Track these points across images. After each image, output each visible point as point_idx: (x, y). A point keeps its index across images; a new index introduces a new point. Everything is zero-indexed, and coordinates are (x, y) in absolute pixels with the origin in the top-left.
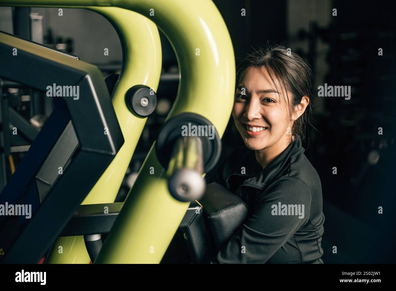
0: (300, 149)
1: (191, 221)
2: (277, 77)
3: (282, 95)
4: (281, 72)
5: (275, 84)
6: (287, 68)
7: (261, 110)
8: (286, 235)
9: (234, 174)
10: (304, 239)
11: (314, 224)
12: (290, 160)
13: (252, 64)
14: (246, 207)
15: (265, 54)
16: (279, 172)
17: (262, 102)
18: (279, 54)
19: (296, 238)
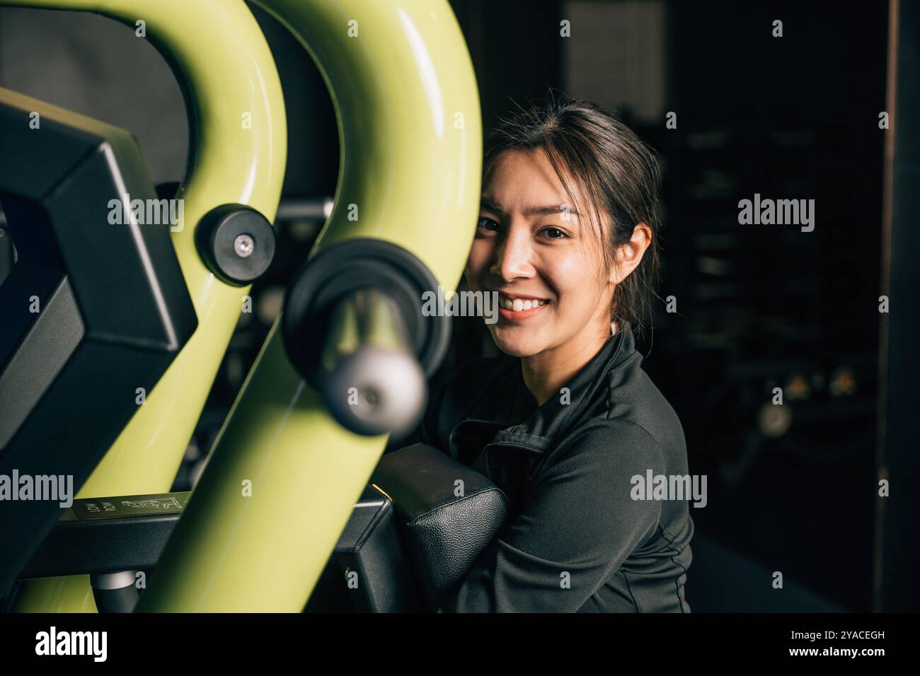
0: (632, 355)
1: (365, 535)
2: (574, 175)
3: (587, 219)
4: (583, 162)
5: (569, 193)
6: (597, 152)
7: (534, 257)
8: (606, 564)
9: (469, 420)
10: (649, 576)
11: (670, 538)
12: (608, 380)
13: (511, 144)
14: (503, 497)
15: (543, 119)
16: (581, 410)
17: (536, 238)
18: (578, 119)
19: (627, 574)
